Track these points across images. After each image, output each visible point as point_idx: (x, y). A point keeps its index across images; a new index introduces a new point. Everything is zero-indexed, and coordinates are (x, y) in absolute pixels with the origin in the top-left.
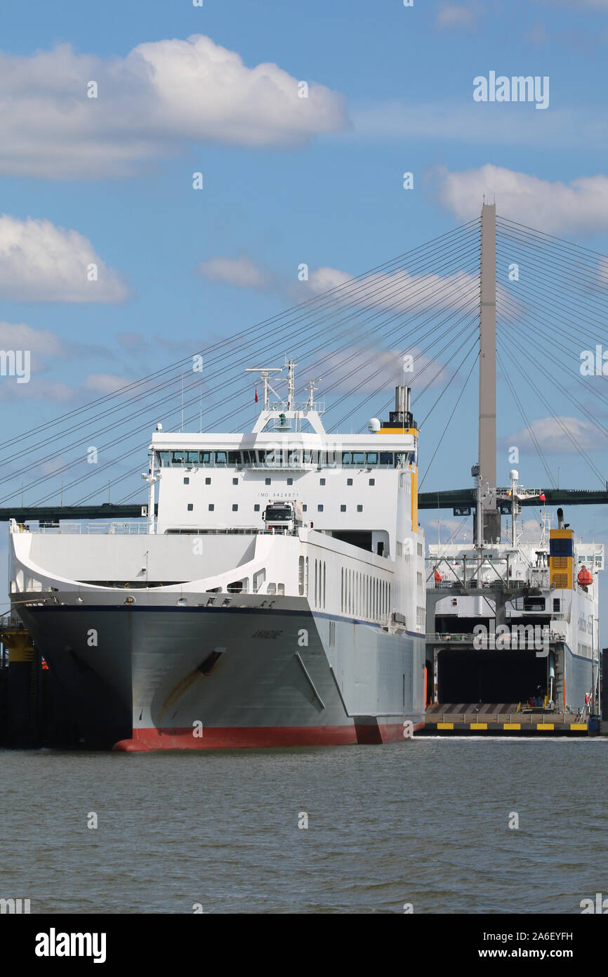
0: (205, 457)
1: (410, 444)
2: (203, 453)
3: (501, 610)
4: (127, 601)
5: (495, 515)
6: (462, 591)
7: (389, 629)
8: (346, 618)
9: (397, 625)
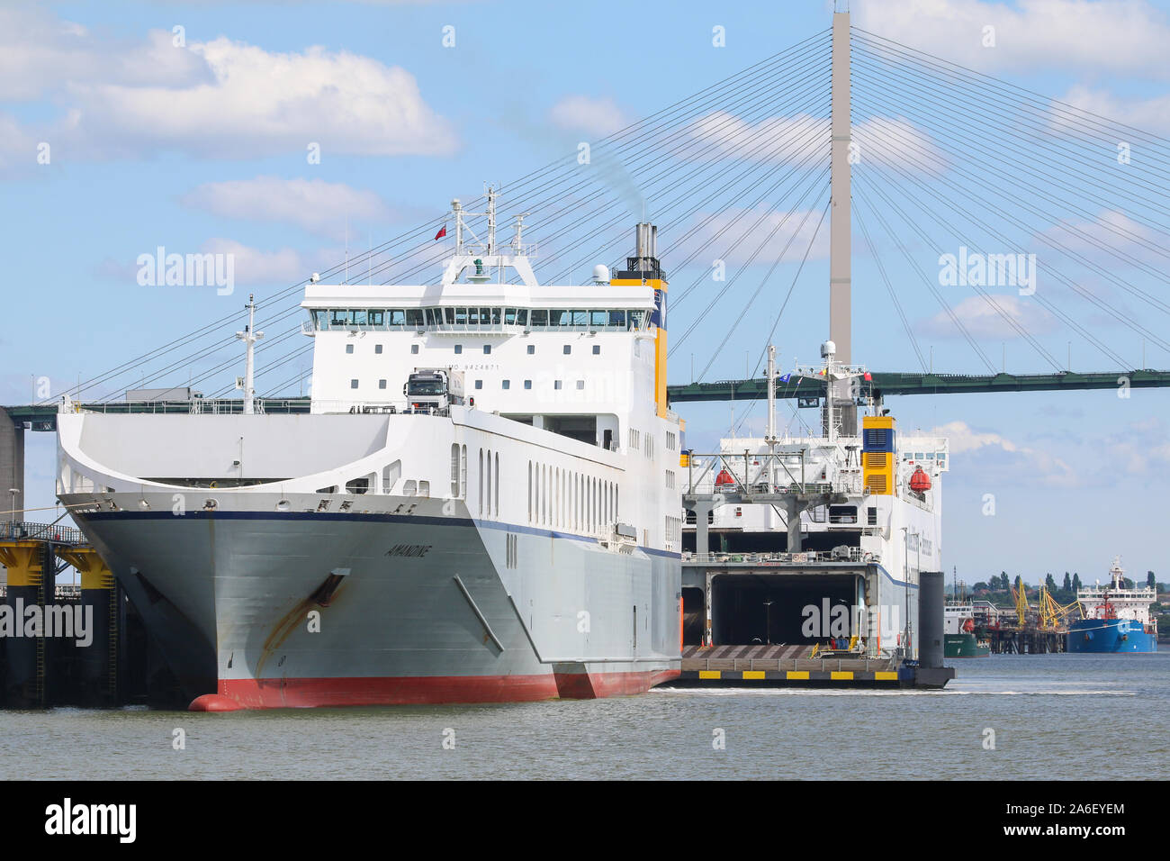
0: (375, 317)
1: (647, 299)
2: (372, 312)
3: (795, 521)
4: (209, 504)
5: (849, 407)
6: (743, 497)
7: (609, 544)
8: (536, 530)
9: (622, 540)
